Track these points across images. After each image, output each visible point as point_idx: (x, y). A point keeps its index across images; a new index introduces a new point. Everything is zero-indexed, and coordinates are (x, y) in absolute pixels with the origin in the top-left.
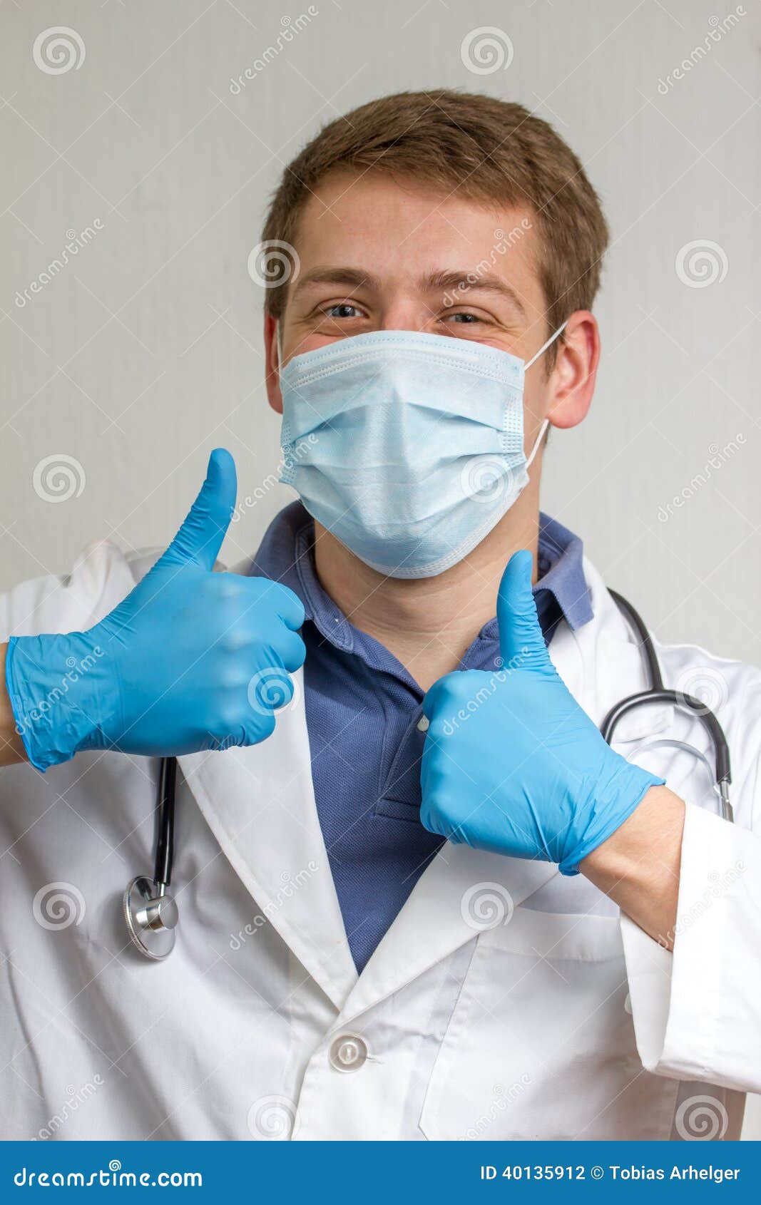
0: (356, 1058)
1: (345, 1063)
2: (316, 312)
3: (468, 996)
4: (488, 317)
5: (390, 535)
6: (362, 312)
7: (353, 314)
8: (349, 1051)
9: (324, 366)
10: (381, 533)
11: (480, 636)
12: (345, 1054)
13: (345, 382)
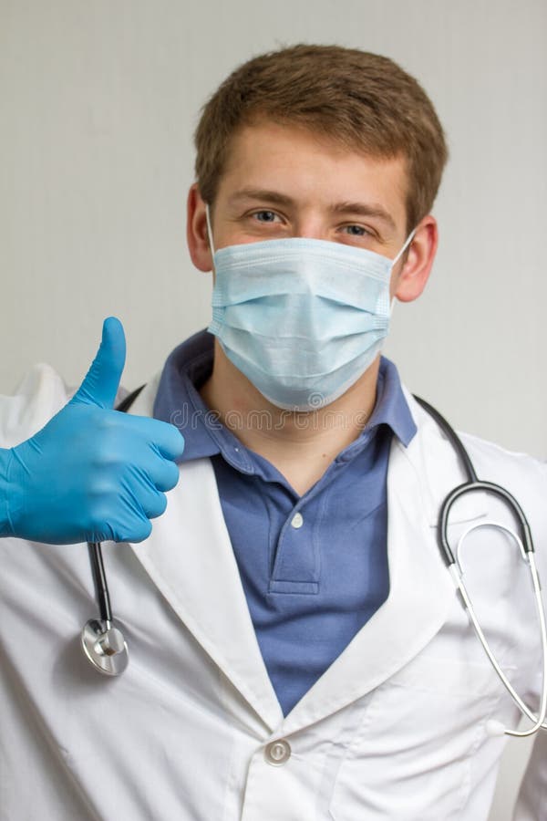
0: (282, 756)
1: (276, 759)
2: (247, 215)
3: (370, 718)
4: (371, 231)
5: (290, 385)
6: (281, 219)
7: (272, 220)
8: (278, 751)
9: (254, 258)
10: (284, 382)
11: (336, 461)
12: (275, 752)
13: (270, 273)
